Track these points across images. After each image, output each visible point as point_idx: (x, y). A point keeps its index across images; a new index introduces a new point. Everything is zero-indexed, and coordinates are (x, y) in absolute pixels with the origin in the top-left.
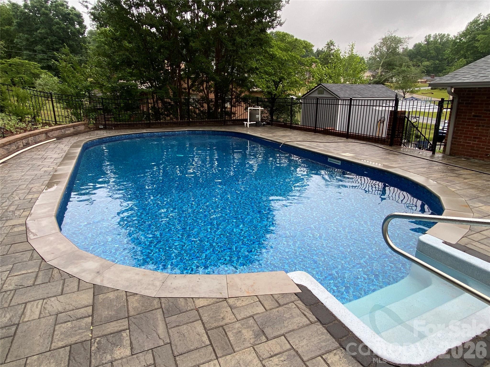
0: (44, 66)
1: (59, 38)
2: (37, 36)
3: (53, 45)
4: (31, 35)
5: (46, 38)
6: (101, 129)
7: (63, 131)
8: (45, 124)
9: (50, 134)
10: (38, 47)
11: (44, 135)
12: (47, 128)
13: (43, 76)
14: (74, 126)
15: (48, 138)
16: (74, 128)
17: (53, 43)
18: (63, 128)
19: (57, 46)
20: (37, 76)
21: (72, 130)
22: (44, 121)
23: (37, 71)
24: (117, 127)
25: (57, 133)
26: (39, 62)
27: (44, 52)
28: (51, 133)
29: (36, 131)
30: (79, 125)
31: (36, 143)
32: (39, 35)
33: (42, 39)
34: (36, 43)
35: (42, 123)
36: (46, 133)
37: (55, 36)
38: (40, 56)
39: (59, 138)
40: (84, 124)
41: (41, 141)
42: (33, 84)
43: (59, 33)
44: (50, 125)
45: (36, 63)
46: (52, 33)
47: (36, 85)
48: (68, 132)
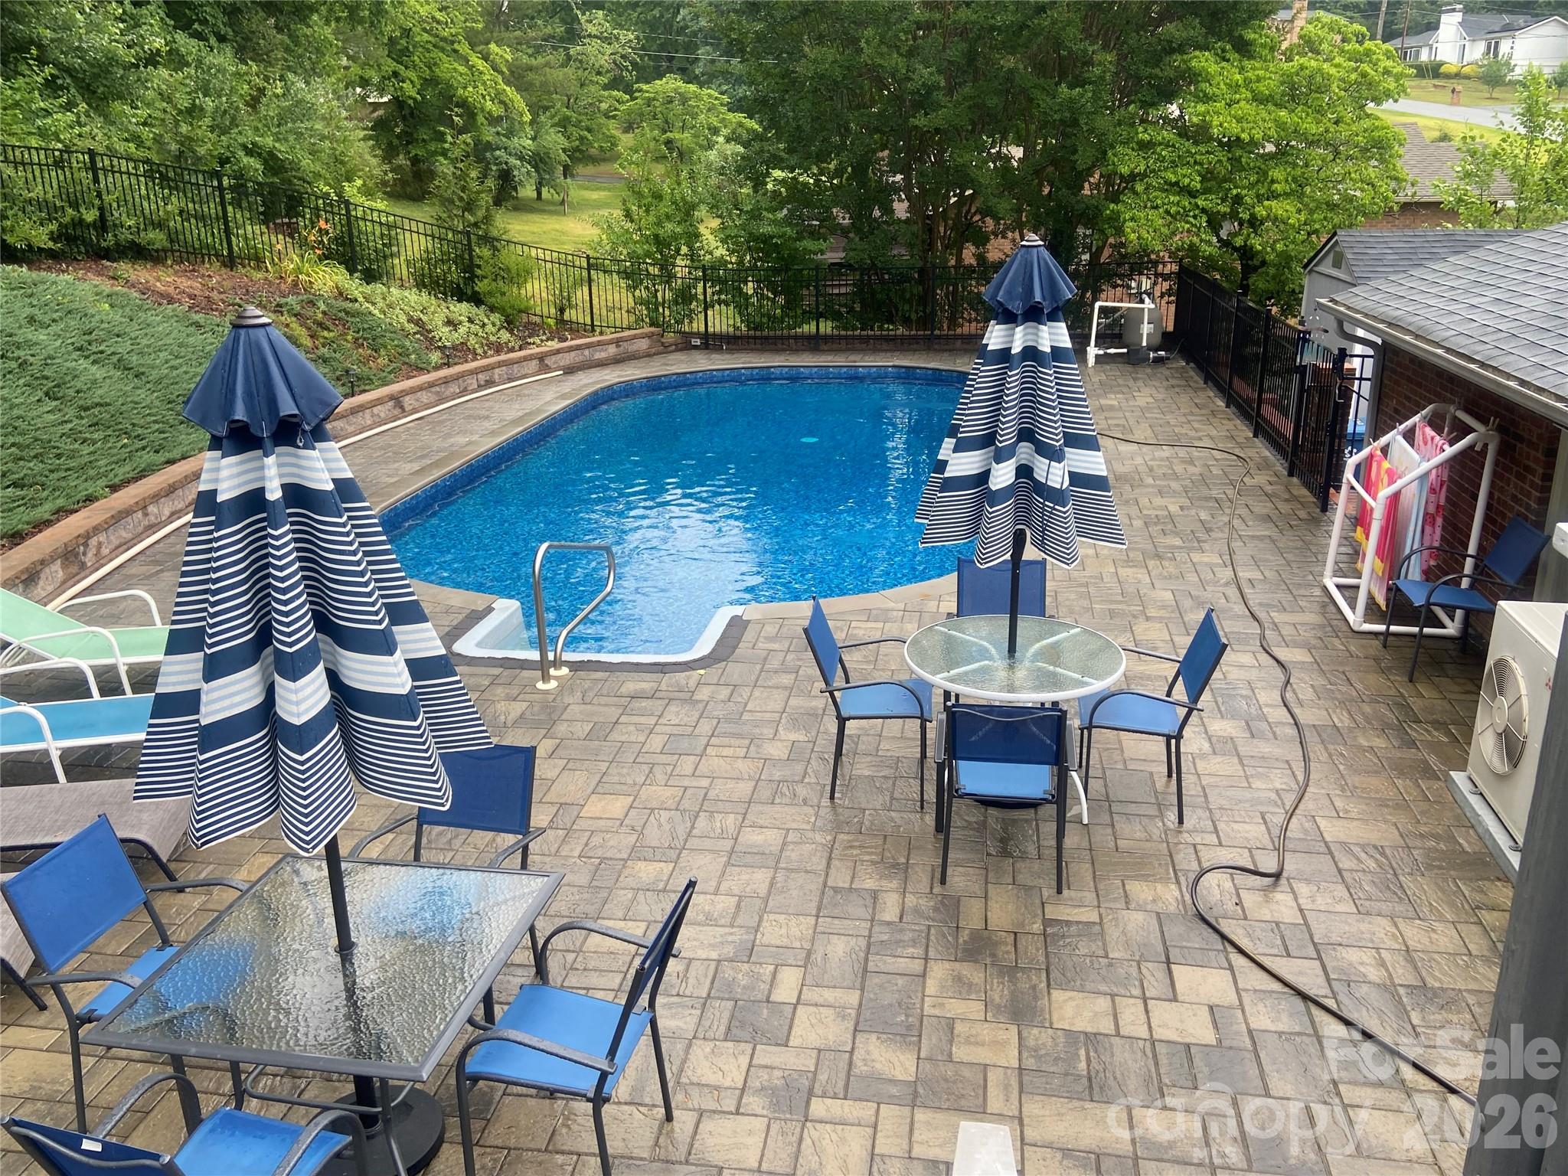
6: (696, 347)
7: (586, 352)
9: (551, 361)
14: (617, 342)
16: (618, 346)
21: (612, 350)
24: (733, 344)
25: (568, 359)
28: (554, 358)
29: (524, 353)
30: (635, 337)
31: (510, 380)
36: (544, 357)
39: (569, 371)
40: (650, 336)
41: (526, 376)
48: (600, 355)
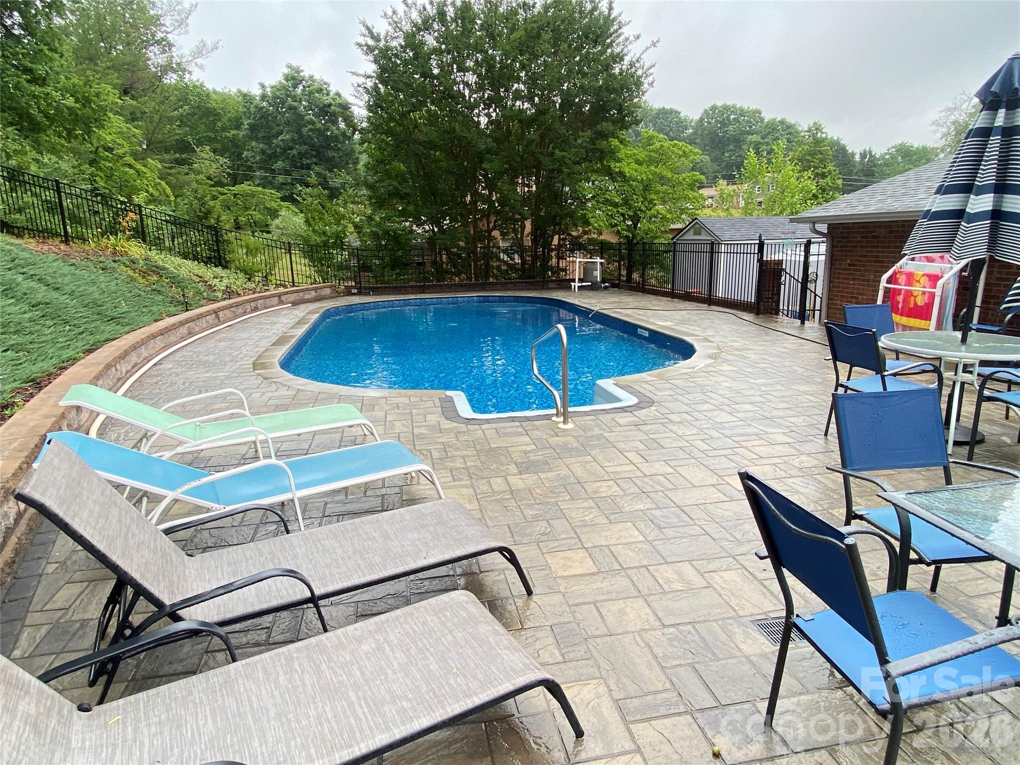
0: (285, 196)
1: (313, 147)
2: (277, 146)
3: (301, 159)
4: (269, 144)
5: (291, 149)
6: (354, 294)
7: (301, 294)
8: (277, 286)
9: (283, 298)
10: (279, 164)
11: (276, 298)
12: (282, 290)
13: (283, 213)
14: (316, 289)
15: (281, 303)
16: (317, 292)
17: (301, 155)
18: (302, 291)
19: (308, 161)
20: (274, 214)
21: (313, 294)
22: (278, 282)
23: (274, 205)
24: (376, 291)
25: (293, 297)
26: (279, 188)
27: (287, 173)
28: (285, 297)
29: (268, 293)
30: (324, 287)
31: (266, 308)
32: (281, 143)
33: (284, 150)
34: (274, 157)
35: (276, 284)
36: (279, 296)
37: (306, 144)
38: (281, 179)
39: (295, 304)
40: (331, 287)
41: (272, 306)
42: (267, 226)
43: (312, 139)
44: (285, 287)
45: (273, 192)
46: (302, 139)
47: (272, 228)
48: (307, 297)
